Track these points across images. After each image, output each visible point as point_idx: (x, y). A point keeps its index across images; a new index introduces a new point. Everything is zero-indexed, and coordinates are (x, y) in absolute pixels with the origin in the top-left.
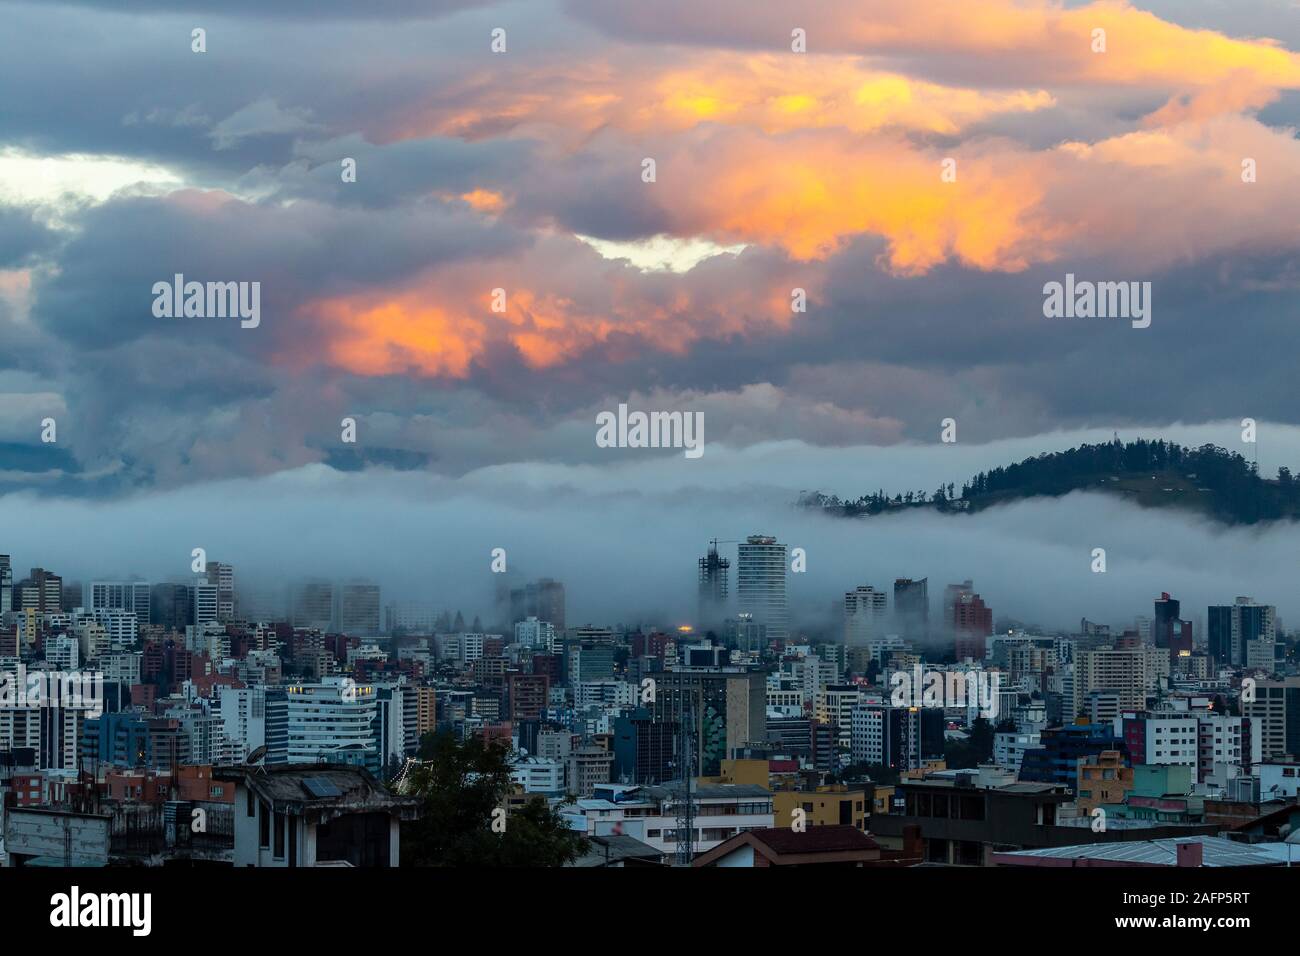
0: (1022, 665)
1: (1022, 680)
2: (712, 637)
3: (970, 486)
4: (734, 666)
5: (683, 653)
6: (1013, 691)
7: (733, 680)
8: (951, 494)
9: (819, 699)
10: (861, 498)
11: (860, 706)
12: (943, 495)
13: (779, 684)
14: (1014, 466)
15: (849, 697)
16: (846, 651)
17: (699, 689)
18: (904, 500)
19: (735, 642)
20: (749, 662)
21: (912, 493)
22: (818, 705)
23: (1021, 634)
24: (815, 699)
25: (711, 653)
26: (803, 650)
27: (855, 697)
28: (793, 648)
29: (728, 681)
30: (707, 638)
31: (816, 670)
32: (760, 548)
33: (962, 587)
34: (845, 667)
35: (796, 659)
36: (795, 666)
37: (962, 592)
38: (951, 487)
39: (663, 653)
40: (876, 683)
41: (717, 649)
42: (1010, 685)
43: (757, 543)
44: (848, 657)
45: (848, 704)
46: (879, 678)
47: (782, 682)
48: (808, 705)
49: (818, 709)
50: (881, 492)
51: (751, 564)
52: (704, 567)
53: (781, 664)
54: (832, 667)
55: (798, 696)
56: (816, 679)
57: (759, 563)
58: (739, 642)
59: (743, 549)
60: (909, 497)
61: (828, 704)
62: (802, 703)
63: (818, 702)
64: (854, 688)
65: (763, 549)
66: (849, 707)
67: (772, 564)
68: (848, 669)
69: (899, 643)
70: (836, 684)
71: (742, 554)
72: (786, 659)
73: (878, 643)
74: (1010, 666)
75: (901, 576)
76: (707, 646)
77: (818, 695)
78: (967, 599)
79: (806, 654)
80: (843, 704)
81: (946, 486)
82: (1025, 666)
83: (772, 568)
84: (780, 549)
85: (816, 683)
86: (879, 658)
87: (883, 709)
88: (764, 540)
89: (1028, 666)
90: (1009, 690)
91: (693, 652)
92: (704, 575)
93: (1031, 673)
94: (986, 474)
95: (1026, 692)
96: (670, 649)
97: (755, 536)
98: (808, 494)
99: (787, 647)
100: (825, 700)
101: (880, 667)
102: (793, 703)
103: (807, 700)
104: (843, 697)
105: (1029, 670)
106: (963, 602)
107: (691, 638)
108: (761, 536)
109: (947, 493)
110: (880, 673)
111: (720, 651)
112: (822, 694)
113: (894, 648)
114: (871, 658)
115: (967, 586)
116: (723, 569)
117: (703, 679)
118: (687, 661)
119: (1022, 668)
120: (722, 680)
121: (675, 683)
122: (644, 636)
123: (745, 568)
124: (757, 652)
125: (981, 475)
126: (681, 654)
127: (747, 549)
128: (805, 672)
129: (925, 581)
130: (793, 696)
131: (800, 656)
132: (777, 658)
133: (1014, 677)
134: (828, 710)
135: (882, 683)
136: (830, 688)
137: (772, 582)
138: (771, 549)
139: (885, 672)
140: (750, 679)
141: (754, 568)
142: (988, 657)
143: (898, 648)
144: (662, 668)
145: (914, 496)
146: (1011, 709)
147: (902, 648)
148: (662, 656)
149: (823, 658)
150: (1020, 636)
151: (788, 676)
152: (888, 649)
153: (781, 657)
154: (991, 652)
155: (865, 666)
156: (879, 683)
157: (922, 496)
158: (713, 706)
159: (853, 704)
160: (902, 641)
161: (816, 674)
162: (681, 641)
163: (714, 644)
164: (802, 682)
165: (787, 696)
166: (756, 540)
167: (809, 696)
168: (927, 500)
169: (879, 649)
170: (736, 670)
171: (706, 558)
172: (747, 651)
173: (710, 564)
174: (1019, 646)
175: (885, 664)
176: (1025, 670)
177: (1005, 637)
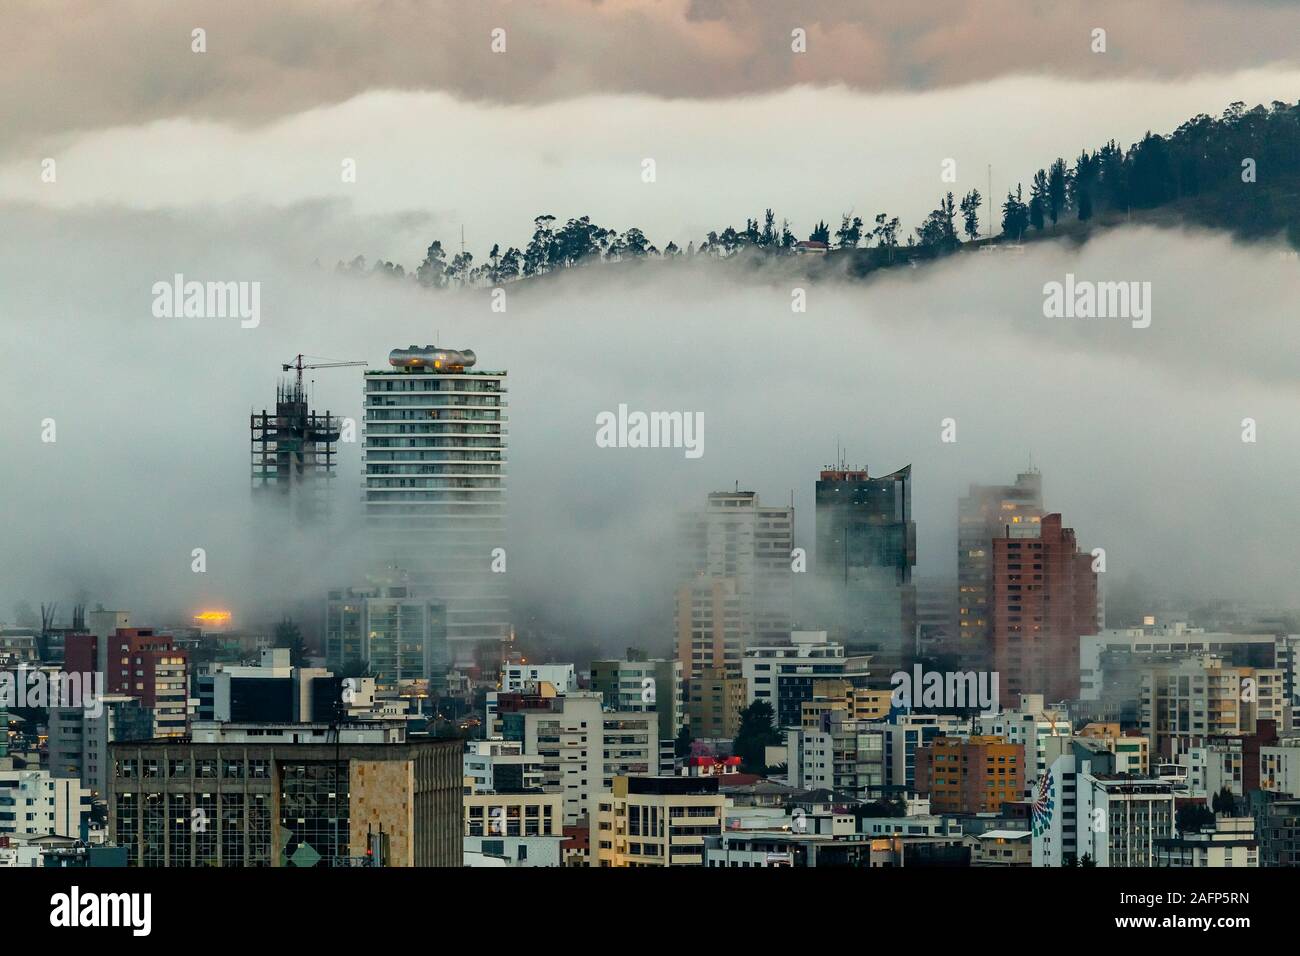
0: (1184, 715)
1: (1186, 760)
2: (295, 640)
3: (1027, 199)
4: (356, 722)
5: (209, 688)
6: (1164, 790)
7: (368, 765)
8: (971, 225)
9: (606, 817)
10: (712, 236)
11: (726, 836)
12: (949, 226)
13: (488, 774)
14: (1152, 143)
15: (694, 811)
16: (679, 680)
17: (268, 790)
18: (834, 241)
19: (356, 654)
20: (398, 710)
21: (858, 222)
22: (606, 836)
23: (1180, 627)
24: (597, 817)
25: (288, 686)
26: (555, 678)
27: (710, 810)
28: (526, 672)
29: (354, 766)
30: (279, 644)
31: (596, 733)
32: (426, 383)
33: (1013, 493)
34: (678, 726)
35: (535, 701)
36: (533, 722)
37: (1009, 506)
38: (971, 203)
39: (150, 686)
40: (765, 772)
41: (307, 675)
42: (1153, 776)
43: (419, 368)
44: (685, 697)
45: (690, 831)
46: (773, 756)
47: (499, 769)
48: (577, 835)
49: (605, 845)
50: (770, 218)
51: (402, 428)
52: (265, 438)
53: (491, 719)
54: (643, 725)
55: (548, 810)
56: (595, 760)
57: (426, 427)
58: (368, 657)
59: (377, 384)
60: (851, 233)
61: (634, 831)
62: (557, 829)
63: (604, 826)
64: (710, 786)
65: (436, 384)
66: (696, 840)
67: (464, 427)
68: (685, 731)
69: (830, 654)
70: (653, 773)
71: (376, 399)
72: (507, 703)
73: (769, 654)
74: (1151, 719)
75: (834, 464)
76: (278, 667)
77: (604, 807)
78: (1025, 527)
79: (562, 688)
80: (676, 831)
81: (957, 202)
82: (1193, 719)
83: (464, 441)
84: (485, 385)
85: (596, 773)
86: (773, 700)
87: (795, 845)
88: (440, 359)
89: (1204, 720)
90: (1152, 790)
91: (237, 685)
92: (266, 463)
93: (1211, 739)
94: (1071, 164)
95: (1199, 793)
96: (170, 676)
97: (414, 349)
98: (558, 226)
99: (508, 668)
100: (623, 821)
101: (775, 723)
102: (533, 829)
103: (573, 821)
104: (677, 811)
105: (1204, 732)
106: (1014, 535)
107: (231, 644)
108: (430, 349)
109: (959, 222)
110: (778, 740)
111: (317, 683)
112: (617, 802)
113: (817, 668)
114: (751, 699)
115: (1022, 492)
116: (321, 446)
117: (280, 763)
118: (222, 708)
119: (1184, 727)
120: (336, 765)
121: (199, 773)
122: (95, 640)
123: (386, 441)
124: (423, 683)
125: (1059, 168)
126: (203, 690)
127: (390, 385)
128: (564, 740)
129: (904, 474)
130: (532, 811)
131: (547, 693)
132: (480, 702)
133: (1161, 745)
134: (635, 848)
135: (783, 770)
136: (638, 786)
137: (467, 482)
138: (459, 384)
139: (792, 738)
140: (417, 760)
141: (412, 442)
142: (1085, 695)
143: (828, 668)
144: (150, 730)
145: (864, 230)
146: (1156, 842)
147: (839, 668)
148: (149, 697)
149: (612, 700)
150: (1177, 633)
151: (515, 752)
152: (802, 672)
153: (492, 697)
154: (1097, 678)
155: (733, 721)
156: (774, 771)
157: (888, 231)
158: (310, 840)
159: (704, 830)
160: (837, 648)
161: (595, 746)
162: (202, 649)
163: (298, 661)
164: (556, 768)
165: (513, 811)
166: (415, 359)
167: (575, 808)
168: (902, 242)
169: (774, 673)
170: (375, 736)
171: (272, 411)
172: (392, 682)
173: (283, 431)
174: (1176, 660)
175: (791, 716)
176: (1192, 731)
177: (1133, 637)
